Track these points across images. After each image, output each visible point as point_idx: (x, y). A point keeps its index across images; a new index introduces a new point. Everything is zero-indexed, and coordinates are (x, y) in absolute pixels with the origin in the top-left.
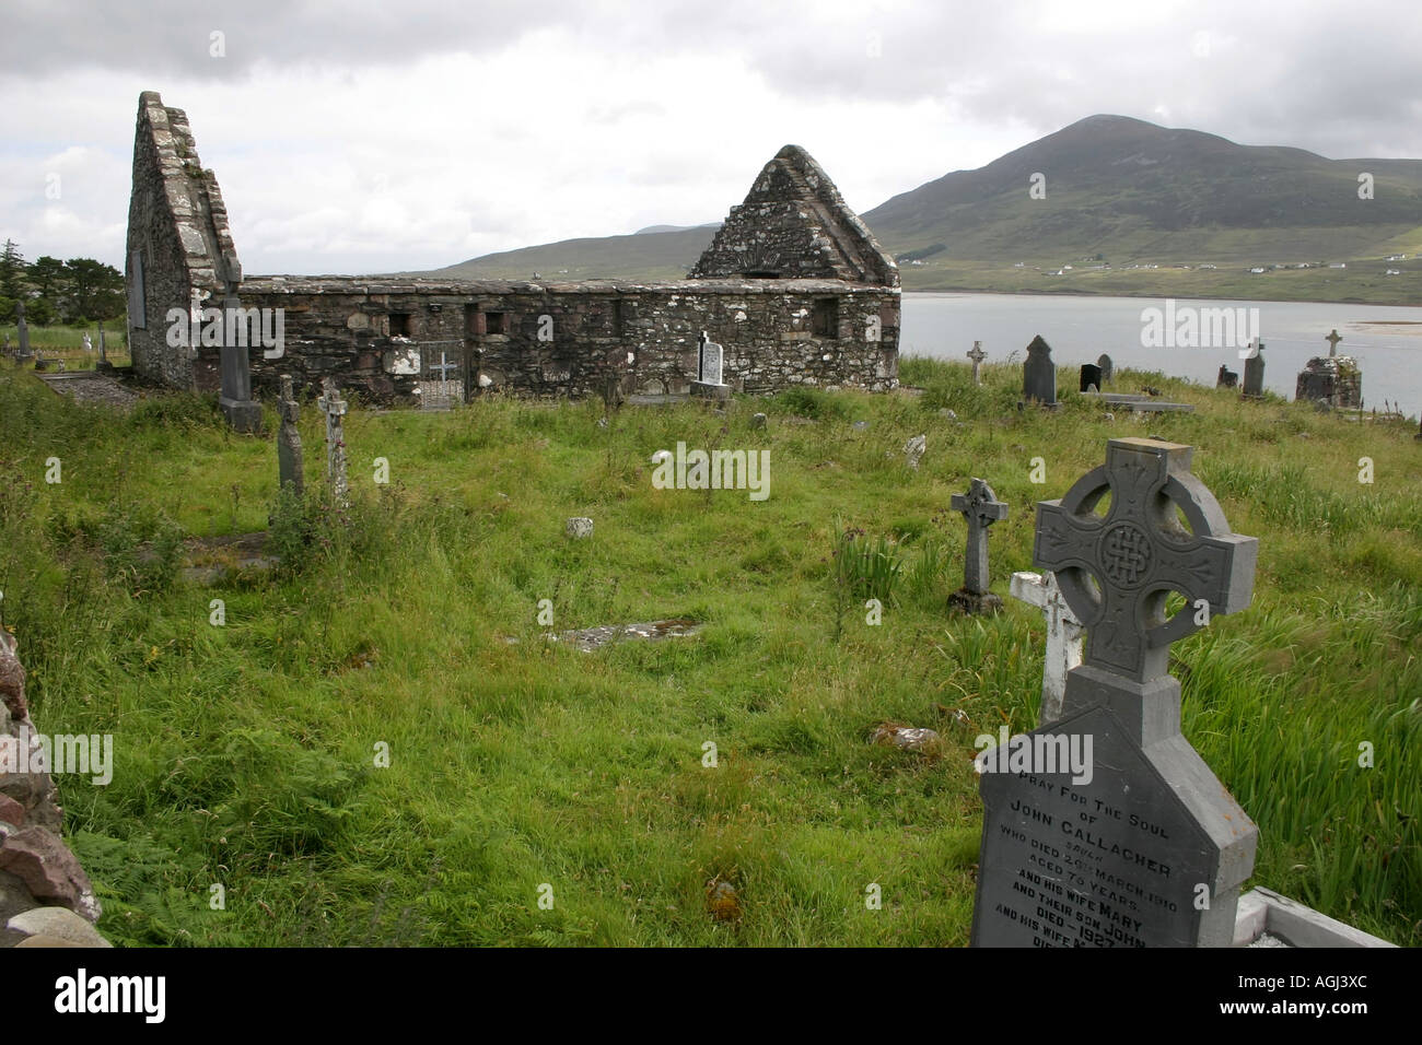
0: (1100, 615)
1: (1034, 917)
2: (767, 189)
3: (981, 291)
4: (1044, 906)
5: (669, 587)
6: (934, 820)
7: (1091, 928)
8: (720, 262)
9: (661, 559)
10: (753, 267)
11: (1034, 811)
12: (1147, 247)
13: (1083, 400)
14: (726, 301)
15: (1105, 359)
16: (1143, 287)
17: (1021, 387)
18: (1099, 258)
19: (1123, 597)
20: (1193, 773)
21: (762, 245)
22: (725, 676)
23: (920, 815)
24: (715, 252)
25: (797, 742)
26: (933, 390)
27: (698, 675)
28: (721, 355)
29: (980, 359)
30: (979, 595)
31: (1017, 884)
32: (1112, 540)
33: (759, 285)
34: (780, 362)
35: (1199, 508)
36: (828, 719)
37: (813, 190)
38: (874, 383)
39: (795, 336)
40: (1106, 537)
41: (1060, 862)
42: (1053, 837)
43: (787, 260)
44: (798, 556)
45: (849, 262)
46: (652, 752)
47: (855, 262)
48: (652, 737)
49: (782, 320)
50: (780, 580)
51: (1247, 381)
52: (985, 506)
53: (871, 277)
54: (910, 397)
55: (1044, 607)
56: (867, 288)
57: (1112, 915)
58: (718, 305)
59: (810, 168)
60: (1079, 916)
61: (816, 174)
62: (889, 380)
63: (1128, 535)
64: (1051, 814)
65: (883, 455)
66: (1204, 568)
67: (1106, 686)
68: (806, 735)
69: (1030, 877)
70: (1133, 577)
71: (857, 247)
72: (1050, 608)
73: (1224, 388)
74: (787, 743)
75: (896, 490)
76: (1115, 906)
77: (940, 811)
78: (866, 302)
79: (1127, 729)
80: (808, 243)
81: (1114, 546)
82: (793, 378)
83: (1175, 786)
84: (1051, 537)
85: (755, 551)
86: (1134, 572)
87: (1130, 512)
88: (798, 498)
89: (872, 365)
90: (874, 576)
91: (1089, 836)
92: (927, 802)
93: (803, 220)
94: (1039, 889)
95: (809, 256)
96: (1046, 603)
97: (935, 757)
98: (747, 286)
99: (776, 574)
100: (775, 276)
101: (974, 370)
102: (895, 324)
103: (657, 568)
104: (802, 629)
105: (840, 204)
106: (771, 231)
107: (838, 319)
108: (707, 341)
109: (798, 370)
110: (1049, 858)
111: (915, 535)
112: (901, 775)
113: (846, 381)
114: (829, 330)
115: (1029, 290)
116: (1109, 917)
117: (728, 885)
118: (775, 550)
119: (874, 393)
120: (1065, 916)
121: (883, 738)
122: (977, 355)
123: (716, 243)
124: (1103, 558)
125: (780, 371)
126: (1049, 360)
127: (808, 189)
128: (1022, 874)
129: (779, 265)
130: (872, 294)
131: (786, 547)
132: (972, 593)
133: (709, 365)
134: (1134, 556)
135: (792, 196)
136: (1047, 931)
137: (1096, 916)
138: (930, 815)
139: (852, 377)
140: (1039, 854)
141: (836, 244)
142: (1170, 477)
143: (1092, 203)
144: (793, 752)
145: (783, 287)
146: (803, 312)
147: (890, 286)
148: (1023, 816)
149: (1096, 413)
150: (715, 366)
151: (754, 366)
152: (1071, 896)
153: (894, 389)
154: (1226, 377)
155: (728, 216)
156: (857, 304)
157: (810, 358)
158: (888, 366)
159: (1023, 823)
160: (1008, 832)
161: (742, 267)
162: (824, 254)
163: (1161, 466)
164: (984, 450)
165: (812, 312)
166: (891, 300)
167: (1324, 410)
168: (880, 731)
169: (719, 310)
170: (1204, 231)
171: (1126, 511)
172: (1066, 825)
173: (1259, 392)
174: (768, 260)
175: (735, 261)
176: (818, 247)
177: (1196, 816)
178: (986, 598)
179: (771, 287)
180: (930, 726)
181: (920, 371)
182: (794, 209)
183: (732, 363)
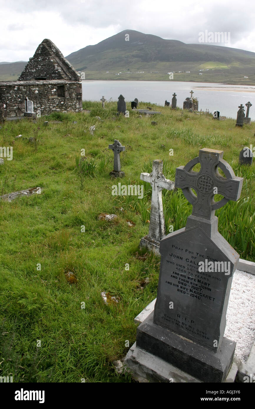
0: (197, 201)
1: (177, 284)
2: (40, 52)
3: (97, 80)
4: (180, 281)
5: (29, 177)
6: (121, 241)
7: (195, 286)
8: (28, 75)
9: (25, 168)
10: (38, 76)
11: (177, 256)
12: (141, 67)
13: (133, 112)
14: (32, 88)
15: (136, 100)
16: (140, 78)
17: (116, 109)
18: (129, 70)
19: (204, 196)
20: (223, 243)
21: (40, 70)
22: (52, 204)
23: (117, 240)
24: (26, 72)
25: (78, 222)
26: (93, 111)
27: (44, 204)
28: (33, 104)
29: (104, 101)
30: (118, 172)
31: (172, 275)
32: (201, 180)
33: (41, 82)
34: (49, 105)
35: (228, 171)
36: (85, 214)
37: (54, 53)
38: (76, 109)
39: (53, 97)
40: (199, 179)
41: (185, 269)
42: (183, 263)
43: (48, 74)
44: (65, 164)
45: (66, 74)
46: (37, 232)
47: (68, 74)
48: (37, 227)
49: (49, 92)
50: (61, 172)
51: (172, 105)
52: (119, 147)
53: (73, 79)
54: (87, 113)
55: (151, 183)
56: (72, 82)
57: (201, 282)
58: (30, 89)
59: (53, 46)
60: (191, 283)
61: (55, 48)
62: (80, 108)
63: (206, 178)
64: (182, 257)
65: (83, 131)
66: (230, 188)
67: (200, 222)
68: (80, 220)
69: (176, 273)
70: (207, 190)
71: (68, 70)
72: (153, 183)
73: (166, 106)
74: (75, 223)
75: (89, 142)
76: (202, 280)
77: (122, 238)
78: (72, 86)
79: (206, 233)
80: (54, 69)
81: (201, 181)
82: (53, 109)
83: (220, 248)
84: (181, 178)
85: (53, 163)
86: (208, 189)
87: (207, 171)
88: (62, 146)
89: (75, 104)
90: (89, 169)
91: (194, 262)
92: (118, 236)
93: (52, 62)
94: (178, 277)
95: (55, 73)
96: (152, 182)
97: (117, 223)
98: (38, 83)
99: (60, 170)
100: (45, 79)
101: (103, 105)
102: (81, 92)
103: (24, 172)
104: (72, 187)
105: (62, 57)
106: (42, 65)
107: (65, 92)
108: (28, 100)
109: (54, 107)
110: (182, 268)
111: (96, 154)
112: (109, 229)
113: (68, 109)
114: (62, 95)
115: (110, 79)
116: (200, 283)
117: (72, 273)
118: (59, 163)
119: (77, 112)
120: (187, 283)
121: (102, 218)
122: (103, 100)
123: (26, 69)
124: (198, 185)
125: (49, 107)
126: (124, 101)
127: (53, 52)
128: (173, 273)
129: (46, 76)
130: (74, 84)
131: (61, 161)
132: (116, 172)
133: (29, 107)
134: (208, 184)
135: (48, 55)
136: (181, 287)
137: (196, 283)
138: (119, 240)
139: (70, 108)
140: (179, 267)
141: (62, 69)
142: (219, 161)
143: (126, 55)
144: (77, 225)
145: (48, 83)
146: (55, 90)
147: (79, 81)
148: (173, 258)
149: (137, 115)
150: (31, 107)
151: (42, 106)
152: (189, 278)
153: (82, 111)
154: (167, 103)
155: (29, 61)
156: (70, 87)
157: (57, 103)
158: (79, 104)
159: (174, 259)
160: (169, 262)
161: (34, 76)
162: (59, 72)
163: (217, 158)
164: (110, 128)
165: (57, 90)
166: (79, 85)
167: (191, 111)
168: (100, 216)
169: (30, 90)
170: (155, 62)
171: (206, 171)
172: (187, 260)
173: (176, 107)
174: (42, 74)
175: (32, 75)
176: (57, 70)
177: (227, 256)
178: (121, 173)
179: (45, 83)
180: (114, 213)
181: (88, 105)
182: (49, 59)
183: (35, 106)
